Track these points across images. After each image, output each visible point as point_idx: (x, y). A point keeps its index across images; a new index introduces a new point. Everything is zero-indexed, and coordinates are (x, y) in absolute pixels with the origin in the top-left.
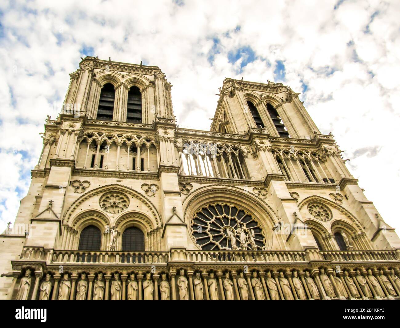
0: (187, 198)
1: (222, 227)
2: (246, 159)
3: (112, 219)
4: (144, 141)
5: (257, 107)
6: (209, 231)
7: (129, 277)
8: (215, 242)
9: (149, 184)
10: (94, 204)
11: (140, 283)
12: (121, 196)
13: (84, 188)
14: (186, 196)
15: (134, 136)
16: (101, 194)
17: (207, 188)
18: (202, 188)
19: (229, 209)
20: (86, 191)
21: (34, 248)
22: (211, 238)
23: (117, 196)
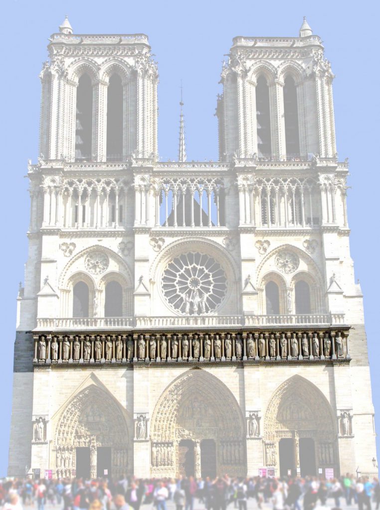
0: (158, 256)
1: (190, 279)
2: (227, 198)
3: (95, 280)
4: (122, 185)
5: (269, 88)
6: (177, 283)
7: (107, 339)
8: (180, 294)
9: (126, 242)
10: (81, 265)
11: (114, 342)
12: (102, 254)
13: (71, 252)
14: (157, 253)
15: (112, 180)
16: (85, 256)
17: (180, 241)
18: (176, 241)
19: (200, 257)
20: (73, 255)
21: (43, 319)
22: (178, 290)
23: (99, 254)
